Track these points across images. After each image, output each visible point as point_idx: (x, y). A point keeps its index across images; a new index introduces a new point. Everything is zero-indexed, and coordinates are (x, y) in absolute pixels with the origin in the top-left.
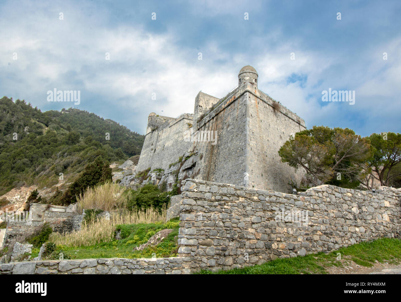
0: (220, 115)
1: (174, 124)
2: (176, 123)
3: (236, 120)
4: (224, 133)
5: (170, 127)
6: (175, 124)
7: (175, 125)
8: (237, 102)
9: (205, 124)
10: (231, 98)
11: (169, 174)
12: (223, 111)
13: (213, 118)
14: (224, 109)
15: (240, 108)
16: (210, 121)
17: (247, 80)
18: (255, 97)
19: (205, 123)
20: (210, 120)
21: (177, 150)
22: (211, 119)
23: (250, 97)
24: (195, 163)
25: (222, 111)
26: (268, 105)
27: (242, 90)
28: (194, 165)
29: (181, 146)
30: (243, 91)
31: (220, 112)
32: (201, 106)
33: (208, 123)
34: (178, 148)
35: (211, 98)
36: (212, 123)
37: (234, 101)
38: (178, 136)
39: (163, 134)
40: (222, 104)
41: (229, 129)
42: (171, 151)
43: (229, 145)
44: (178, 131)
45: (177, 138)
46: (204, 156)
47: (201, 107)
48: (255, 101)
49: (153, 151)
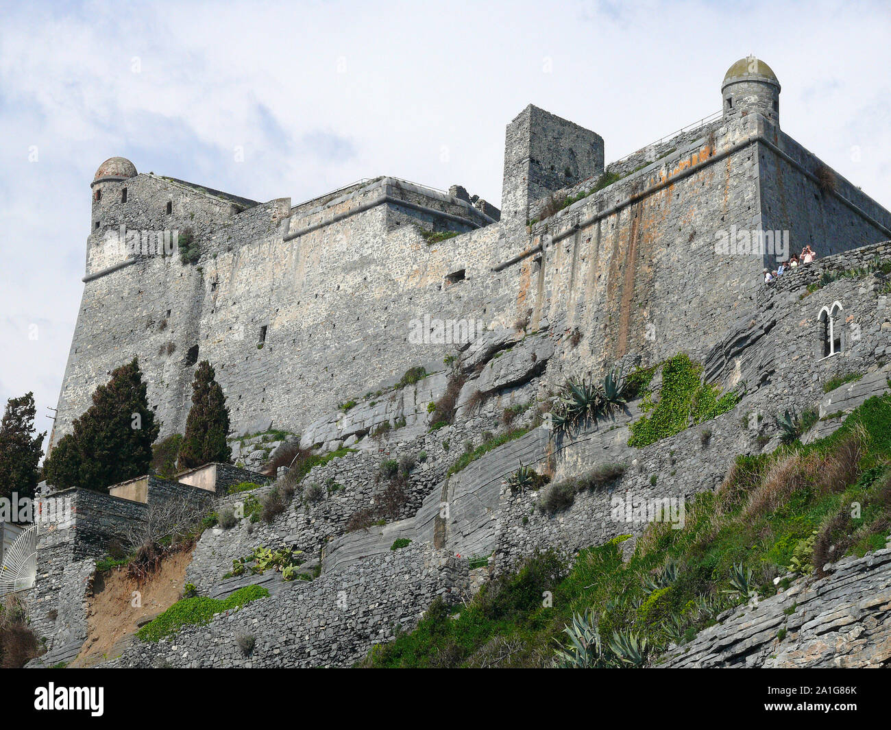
0: (650, 202)
1: (322, 226)
2: (337, 220)
3: (723, 219)
4: (674, 258)
5: (287, 240)
6: (328, 224)
7: (329, 230)
8: (719, 167)
9: (576, 229)
10: (696, 150)
11: (345, 438)
12: (663, 191)
13: (618, 210)
14: (669, 184)
15: (736, 187)
16: (603, 221)
17: (753, 104)
18: (775, 156)
19: (577, 227)
20: (605, 216)
21: (365, 339)
22: (610, 214)
23: (763, 157)
24: (545, 362)
25: (660, 188)
26: (805, 179)
27: (737, 132)
28: (538, 370)
29: (389, 322)
30: (741, 135)
31: (653, 191)
32: (535, 158)
33: (596, 226)
34: (370, 331)
35: (566, 128)
36: (616, 227)
37: (712, 162)
38: (359, 279)
39: (244, 273)
40: (658, 167)
41: (694, 246)
42: (326, 347)
43: (701, 291)
44: (356, 257)
45: (357, 288)
46: (588, 334)
47: (538, 162)
48: (775, 166)
49: (180, 355)
